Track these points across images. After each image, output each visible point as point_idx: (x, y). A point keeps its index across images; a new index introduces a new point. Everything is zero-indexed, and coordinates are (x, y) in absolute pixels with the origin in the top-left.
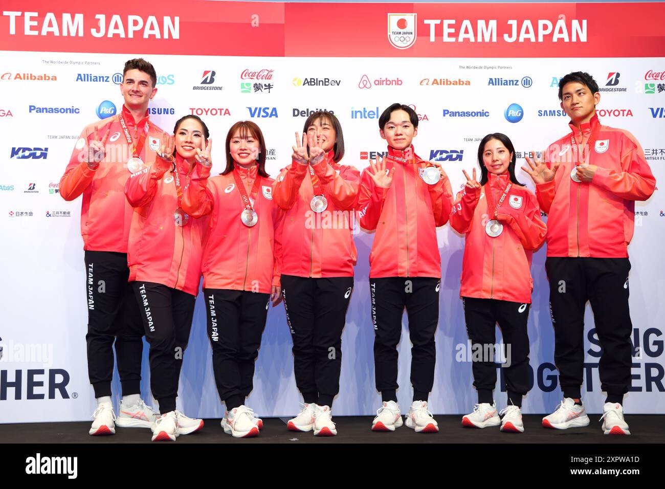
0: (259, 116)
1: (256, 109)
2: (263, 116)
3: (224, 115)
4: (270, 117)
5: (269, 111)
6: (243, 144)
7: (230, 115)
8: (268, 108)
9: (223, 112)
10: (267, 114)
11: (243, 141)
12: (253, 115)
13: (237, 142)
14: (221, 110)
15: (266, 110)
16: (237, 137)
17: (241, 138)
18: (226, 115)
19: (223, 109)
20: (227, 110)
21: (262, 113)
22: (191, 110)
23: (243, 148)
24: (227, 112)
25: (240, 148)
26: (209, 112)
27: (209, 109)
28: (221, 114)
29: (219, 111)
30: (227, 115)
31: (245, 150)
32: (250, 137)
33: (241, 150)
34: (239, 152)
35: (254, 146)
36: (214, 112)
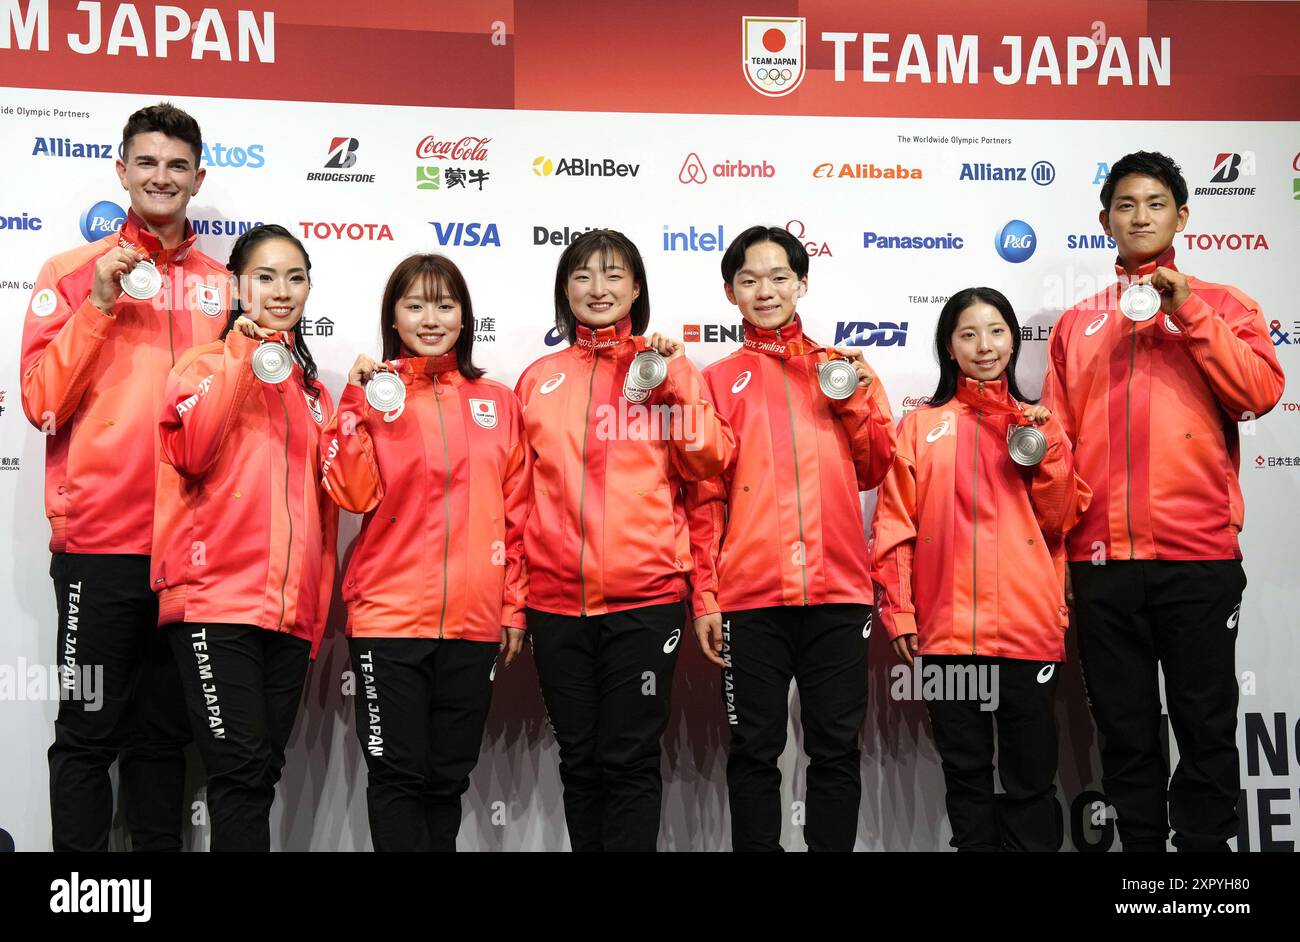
0: (457, 242)
1: (451, 226)
2: (467, 243)
3: (379, 238)
4: (484, 244)
5: (481, 232)
6: (431, 313)
7: (391, 238)
8: (478, 226)
9: (376, 232)
10: (476, 237)
11: (430, 306)
12: (443, 241)
13: (416, 307)
14: (371, 227)
15: (474, 230)
16: (417, 297)
17: (427, 299)
18: (383, 238)
19: (376, 226)
20: (385, 227)
21: (465, 237)
22: (303, 227)
23: (431, 322)
24: (386, 232)
25: (424, 323)
26: (344, 233)
27: (344, 225)
28: (371, 238)
29: (366, 230)
30: (385, 239)
31: (436, 326)
32: (445, 297)
33: (426, 326)
34: (422, 330)
35: (452, 316)
36: (355, 232)
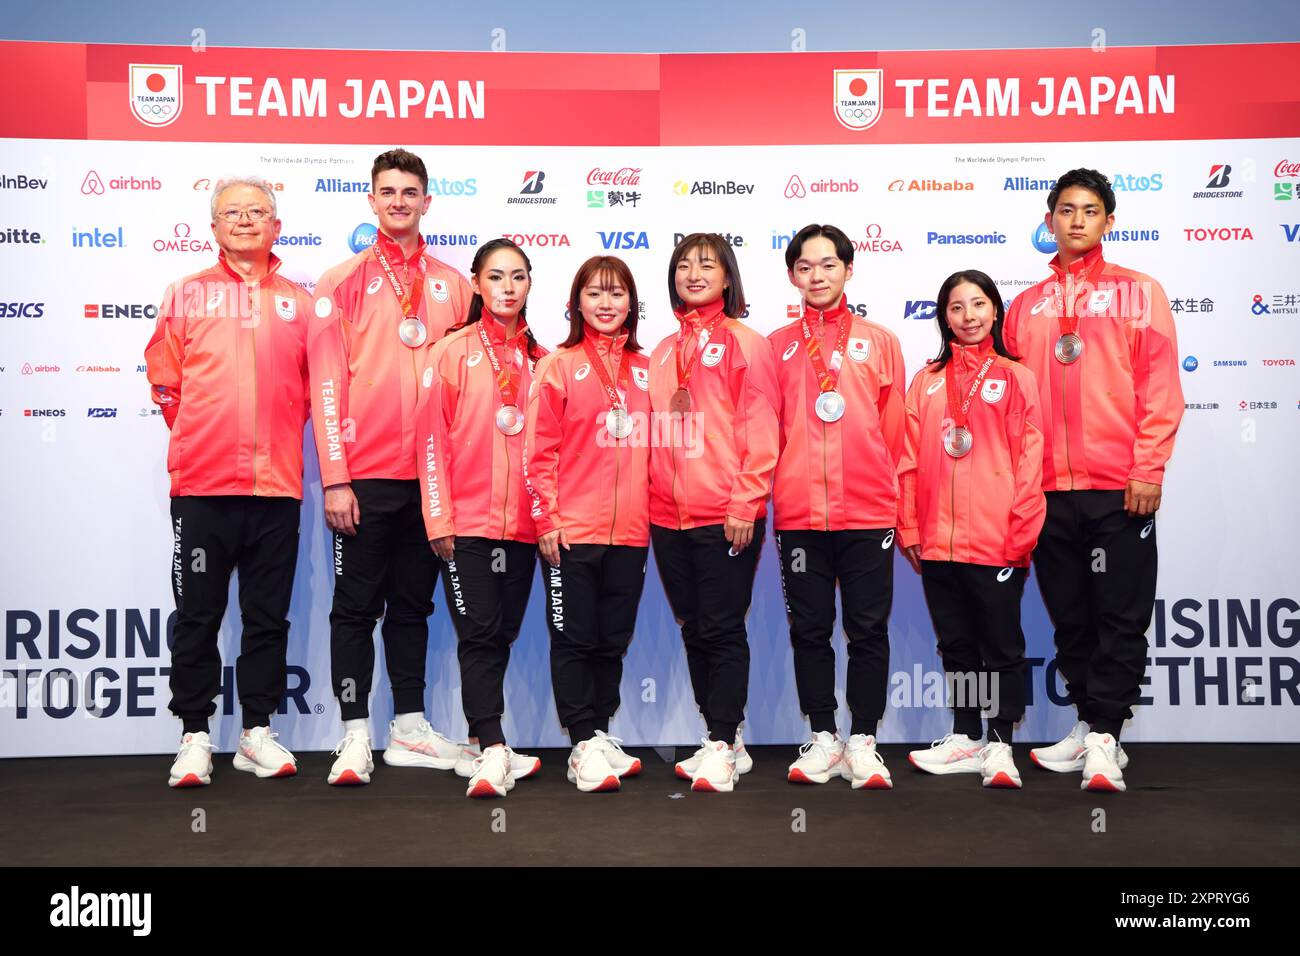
0: (618, 246)
1: (612, 234)
2: (624, 247)
3: (560, 245)
4: (637, 247)
5: (635, 239)
6: (606, 299)
7: (570, 245)
8: (633, 234)
9: (558, 240)
10: (631, 242)
11: (605, 293)
12: (607, 246)
13: (595, 294)
14: (554, 237)
15: (630, 237)
16: (594, 287)
17: (602, 288)
18: (563, 244)
19: (556, 235)
20: (564, 236)
21: (623, 242)
23: (606, 305)
24: (565, 240)
25: (601, 306)
26: (535, 240)
27: (533, 235)
28: (554, 244)
29: (550, 239)
30: (564, 246)
31: (609, 309)
32: (616, 287)
33: (602, 309)
34: (599, 312)
35: (621, 302)
36: (543, 240)
